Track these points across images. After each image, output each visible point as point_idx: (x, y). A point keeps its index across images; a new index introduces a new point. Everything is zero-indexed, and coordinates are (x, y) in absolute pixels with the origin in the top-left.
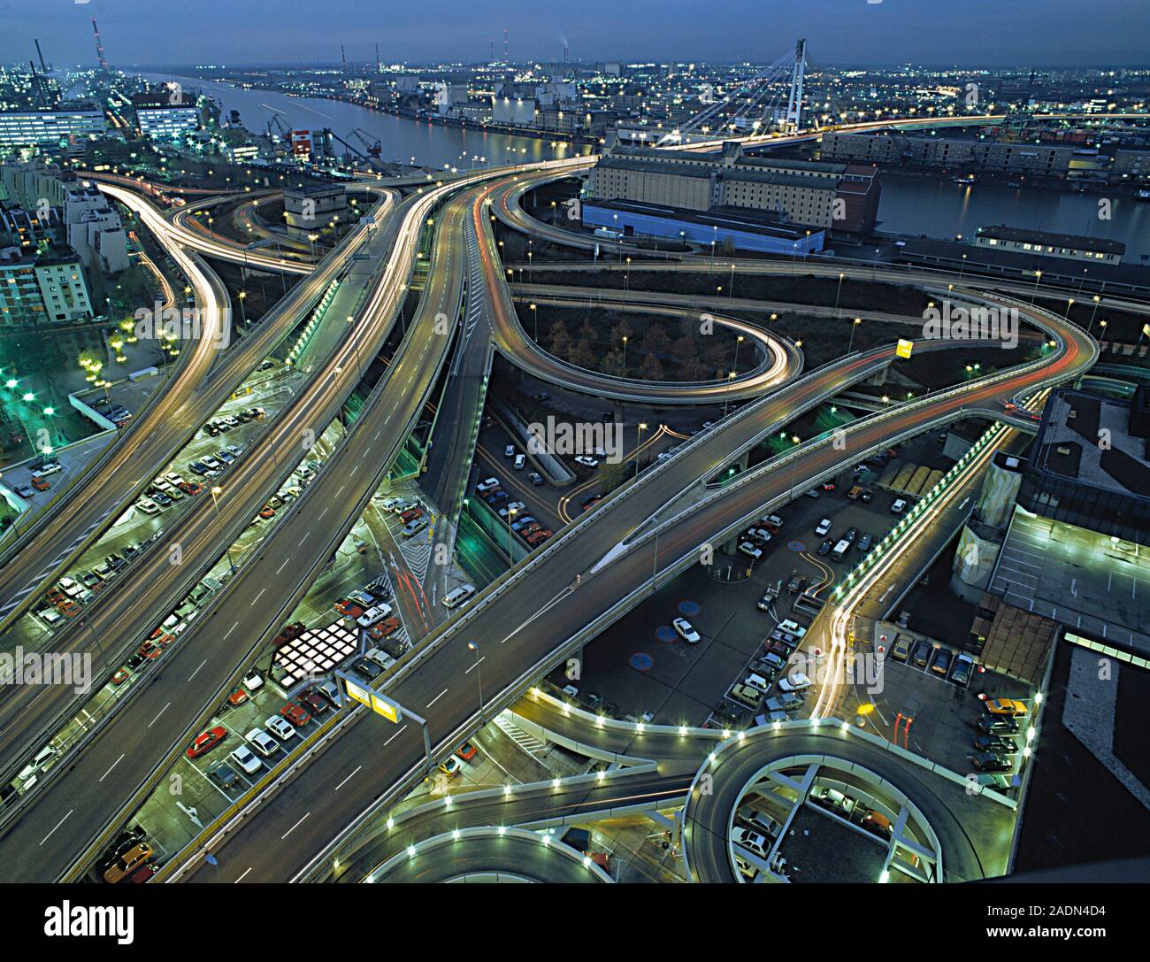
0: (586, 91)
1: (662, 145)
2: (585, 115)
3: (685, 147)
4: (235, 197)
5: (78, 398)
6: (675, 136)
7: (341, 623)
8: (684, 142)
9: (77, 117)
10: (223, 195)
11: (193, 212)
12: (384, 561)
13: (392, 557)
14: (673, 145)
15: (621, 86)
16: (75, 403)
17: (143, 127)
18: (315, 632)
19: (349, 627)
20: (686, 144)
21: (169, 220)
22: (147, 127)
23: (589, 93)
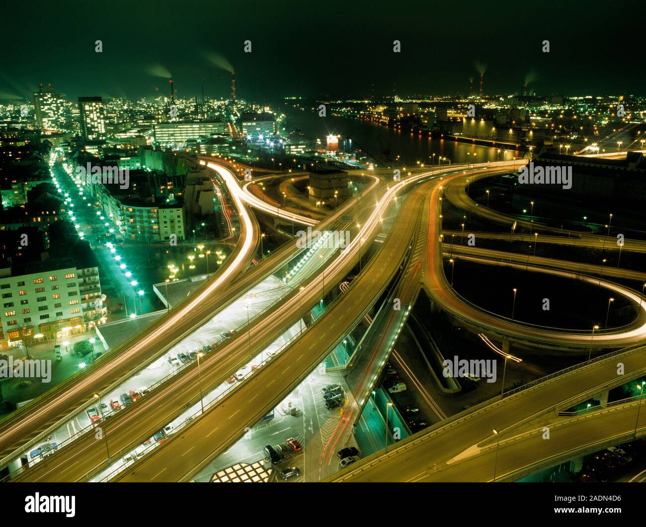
0: (535, 115)
1: (583, 153)
2: (529, 131)
3: (601, 155)
4: (283, 176)
5: (157, 287)
6: (594, 147)
7: (262, 463)
8: (601, 152)
9: (210, 126)
10: (276, 174)
11: (256, 183)
12: (305, 425)
13: (311, 423)
14: (592, 153)
15: (562, 112)
16: (156, 290)
17: (244, 132)
18: (243, 465)
19: (266, 467)
20: (603, 153)
21: (241, 186)
22: (246, 132)
23: (537, 116)
